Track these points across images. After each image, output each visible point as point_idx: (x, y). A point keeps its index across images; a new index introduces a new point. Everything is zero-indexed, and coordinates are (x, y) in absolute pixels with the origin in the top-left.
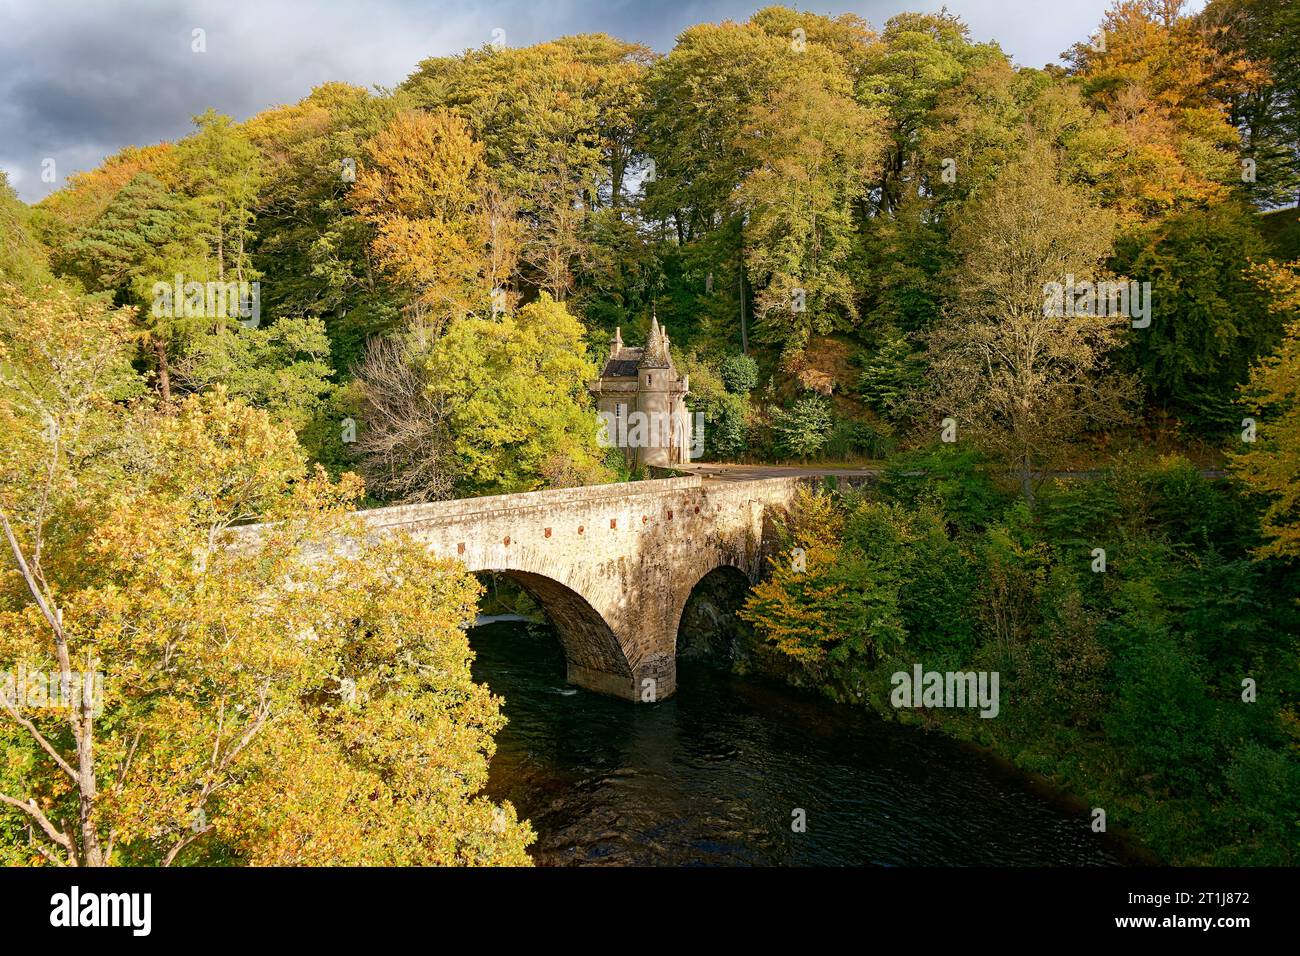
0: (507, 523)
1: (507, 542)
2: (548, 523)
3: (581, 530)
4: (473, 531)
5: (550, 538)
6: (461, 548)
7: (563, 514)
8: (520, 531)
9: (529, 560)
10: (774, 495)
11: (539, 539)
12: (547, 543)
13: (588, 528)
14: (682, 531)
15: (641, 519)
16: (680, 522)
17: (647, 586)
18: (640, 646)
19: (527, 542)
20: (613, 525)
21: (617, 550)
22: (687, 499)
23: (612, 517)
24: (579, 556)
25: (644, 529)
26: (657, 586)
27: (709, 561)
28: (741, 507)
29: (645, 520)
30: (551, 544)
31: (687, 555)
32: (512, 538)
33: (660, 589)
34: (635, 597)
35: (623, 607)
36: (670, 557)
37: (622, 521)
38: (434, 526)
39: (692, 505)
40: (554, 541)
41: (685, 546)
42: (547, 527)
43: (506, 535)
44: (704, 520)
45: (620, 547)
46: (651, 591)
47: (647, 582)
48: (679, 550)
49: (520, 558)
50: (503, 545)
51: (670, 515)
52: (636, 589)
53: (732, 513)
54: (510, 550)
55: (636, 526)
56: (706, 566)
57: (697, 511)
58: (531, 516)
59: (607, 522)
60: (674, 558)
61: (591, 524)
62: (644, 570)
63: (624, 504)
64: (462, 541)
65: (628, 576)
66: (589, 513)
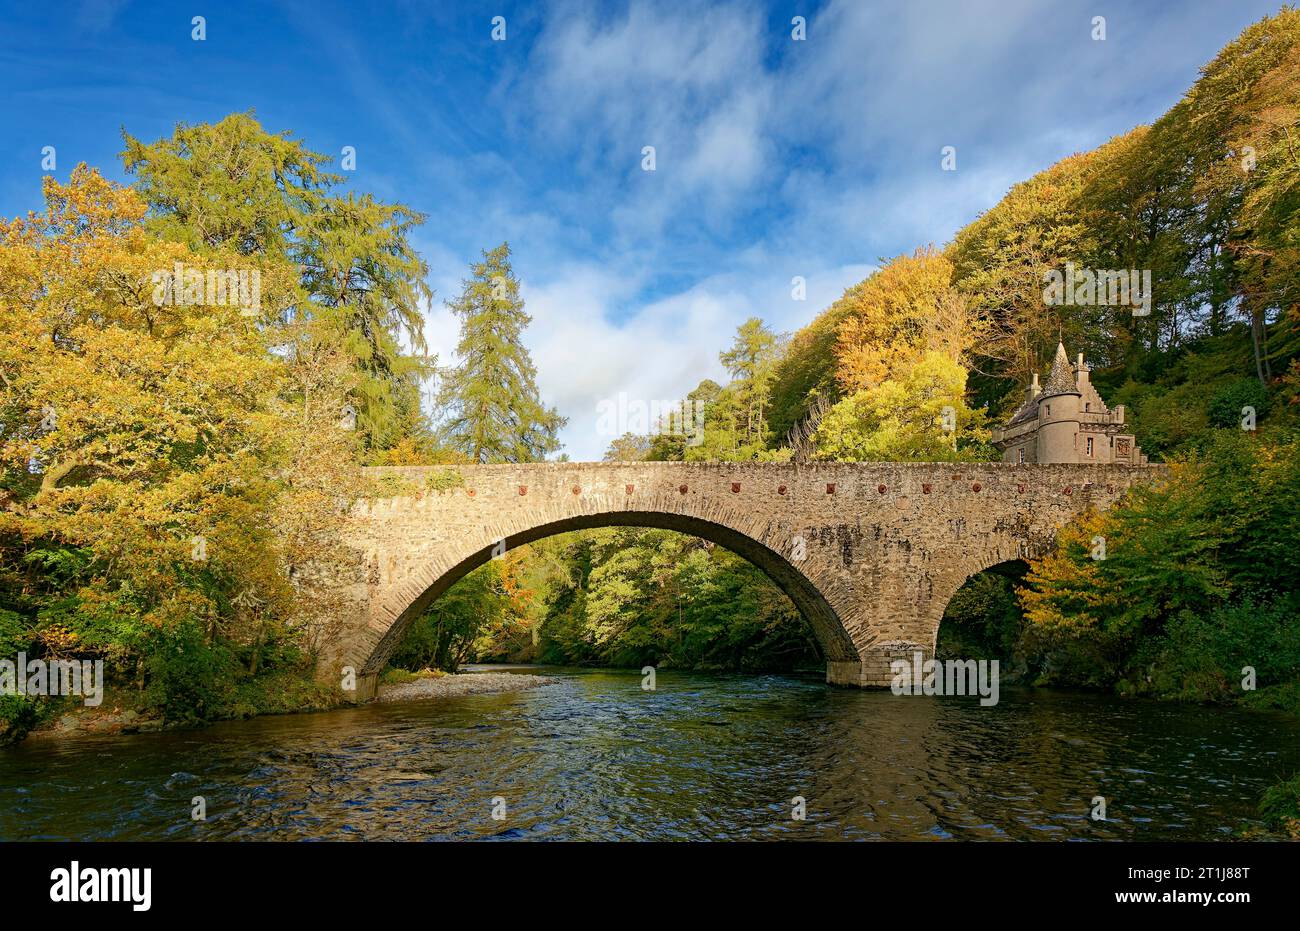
0: (684, 474)
2: (737, 477)
5: (740, 494)
6: (630, 490)
8: (700, 483)
9: (711, 510)
11: (726, 494)
12: (735, 497)
13: (793, 489)
14: (948, 509)
15: (876, 488)
16: (945, 498)
17: (886, 562)
18: (872, 627)
19: (708, 494)
20: (831, 490)
21: (836, 517)
22: (958, 474)
23: (830, 482)
24: (779, 516)
25: (881, 499)
26: (902, 565)
27: (1001, 550)
28: (1067, 492)
29: (882, 490)
30: (740, 499)
31: (958, 537)
32: (690, 487)
33: (908, 569)
34: (864, 571)
35: (845, 578)
36: (927, 535)
37: (846, 487)
38: (601, 467)
39: (967, 481)
40: (745, 497)
41: (954, 527)
42: (735, 482)
43: (683, 484)
44: (990, 501)
45: (841, 514)
46: (892, 568)
47: (886, 558)
48: (943, 530)
49: (699, 507)
50: (679, 493)
51: (927, 489)
52: (867, 562)
53: (1049, 498)
54: (688, 497)
55: (869, 495)
56: (996, 555)
57: (977, 489)
58: (715, 470)
59: (821, 486)
60: (933, 538)
61: (798, 485)
62: (880, 543)
63: (847, 468)
64: (632, 483)
65: (853, 547)
66: (796, 473)
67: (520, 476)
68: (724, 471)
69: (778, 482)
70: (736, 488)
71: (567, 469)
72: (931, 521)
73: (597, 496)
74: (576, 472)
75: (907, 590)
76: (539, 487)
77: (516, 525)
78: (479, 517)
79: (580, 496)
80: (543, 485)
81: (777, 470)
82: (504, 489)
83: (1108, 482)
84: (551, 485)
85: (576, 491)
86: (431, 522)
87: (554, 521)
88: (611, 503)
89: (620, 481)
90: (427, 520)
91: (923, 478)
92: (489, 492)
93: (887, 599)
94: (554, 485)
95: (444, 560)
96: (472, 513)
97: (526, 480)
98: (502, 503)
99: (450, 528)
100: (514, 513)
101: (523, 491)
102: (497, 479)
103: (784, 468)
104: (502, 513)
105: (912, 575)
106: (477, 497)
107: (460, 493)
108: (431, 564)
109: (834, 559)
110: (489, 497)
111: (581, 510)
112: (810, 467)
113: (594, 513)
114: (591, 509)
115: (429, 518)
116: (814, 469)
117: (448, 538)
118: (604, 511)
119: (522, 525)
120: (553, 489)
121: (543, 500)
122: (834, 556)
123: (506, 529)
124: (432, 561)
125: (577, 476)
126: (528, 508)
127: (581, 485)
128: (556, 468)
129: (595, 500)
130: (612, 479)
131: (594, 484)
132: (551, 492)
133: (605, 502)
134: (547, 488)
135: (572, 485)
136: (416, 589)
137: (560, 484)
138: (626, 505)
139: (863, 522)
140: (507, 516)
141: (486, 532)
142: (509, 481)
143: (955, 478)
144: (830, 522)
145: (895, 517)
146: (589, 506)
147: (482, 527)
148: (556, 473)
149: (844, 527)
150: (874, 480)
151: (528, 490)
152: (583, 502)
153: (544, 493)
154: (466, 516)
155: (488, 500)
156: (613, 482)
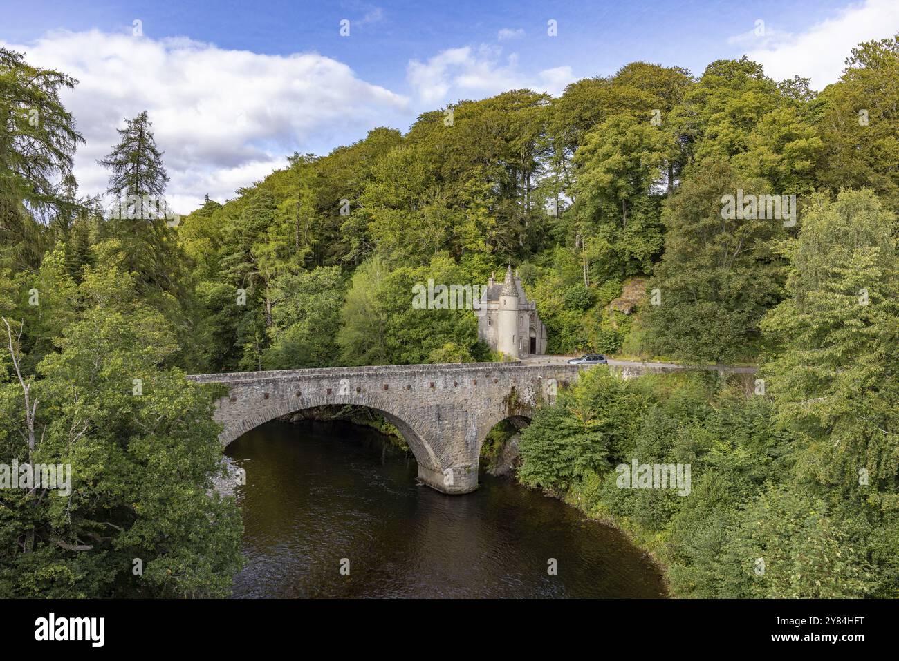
0: (359, 380)
1: (359, 390)
2: (386, 381)
3: (409, 387)
4: (337, 383)
5: (388, 391)
6: (329, 391)
7: (396, 377)
8: (367, 386)
9: (374, 401)
11: (382, 391)
12: (386, 392)
13: (414, 386)
14: (484, 393)
15: (453, 383)
16: (483, 387)
17: (457, 423)
18: (451, 457)
19: (371, 392)
20: (432, 386)
21: (434, 400)
22: (488, 374)
23: (432, 382)
24: (407, 402)
25: (455, 389)
26: (464, 423)
28: (531, 381)
29: (455, 385)
30: (389, 393)
31: (488, 407)
32: (362, 388)
34: (447, 428)
35: (438, 432)
36: (475, 407)
37: (439, 384)
38: (312, 378)
39: (492, 378)
40: (391, 392)
41: (487, 402)
42: (385, 384)
43: (359, 386)
44: (501, 387)
45: (436, 399)
46: (460, 425)
48: (482, 403)
49: (367, 400)
50: (356, 392)
51: (475, 383)
52: (448, 424)
53: (525, 384)
54: (361, 395)
55: (449, 388)
57: (496, 381)
58: (375, 377)
59: (428, 384)
60: (477, 408)
61: (416, 384)
62: (454, 413)
63: (440, 374)
64: (330, 387)
65: (443, 416)
66: (415, 378)
67: (264, 387)
68: (379, 378)
69: (406, 382)
70: (386, 387)
71: (292, 381)
72: (476, 399)
73: (311, 397)
74: (297, 382)
76: (276, 393)
77: (263, 418)
78: (239, 415)
79: (301, 397)
80: (278, 391)
81: (406, 376)
82: (254, 396)
84: (283, 391)
85: (298, 394)
87: (285, 413)
88: (318, 400)
89: (324, 387)
91: (474, 377)
92: (244, 398)
93: (458, 442)
94: (285, 391)
96: (234, 412)
97: (268, 389)
98: (253, 404)
100: (261, 411)
101: (266, 396)
102: (249, 389)
103: (409, 374)
104: (254, 411)
106: (236, 402)
107: (226, 400)
110: (245, 401)
111: (301, 406)
112: (422, 373)
113: (309, 407)
114: (308, 404)
116: (424, 374)
118: (314, 405)
119: (266, 417)
120: (284, 394)
121: (278, 401)
122: (434, 421)
125: (298, 386)
126: (270, 406)
127: (302, 391)
128: (285, 381)
129: (310, 399)
130: (319, 385)
131: (308, 389)
132: (283, 396)
133: (315, 400)
134: (281, 393)
135: (296, 391)
137: (289, 390)
138: (327, 401)
139: (447, 402)
140: (257, 413)
141: (243, 423)
142: (257, 390)
143: (486, 376)
144: (432, 404)
145: (461, 399)
146: (306, 403)
147: (241, 420)
148: (286, 384)
149: (438, 406)
150: (452, 379)
151: (270, 395)
152: (303, 401)
153: (279, 397)
154: (230, 415)
155: (244, 404)
156: (320, 387)
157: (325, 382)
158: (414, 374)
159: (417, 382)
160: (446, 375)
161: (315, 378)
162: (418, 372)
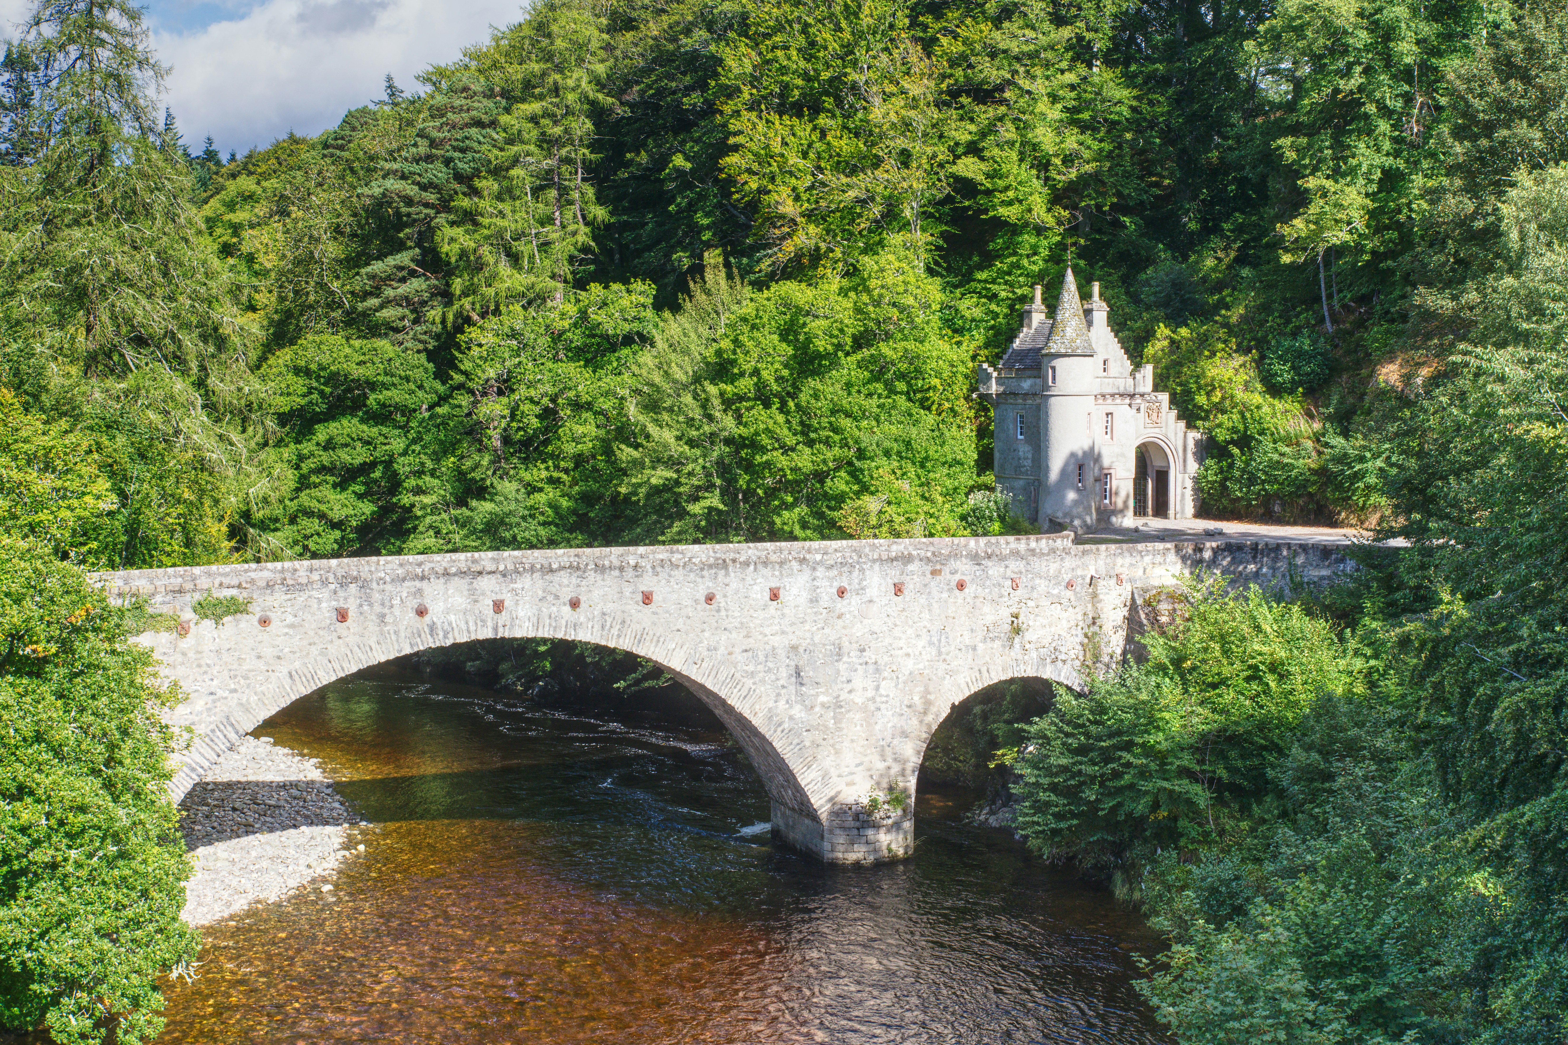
0: (574, 580)
1: (575, 604)
2: (647, 583)
3: (710, 599)
4: (518, 586)
5: (653, 607)
6: (498, 607)
7: (675, 573)
8: (596, 593)
9: (615, 631)
10: (1159, 571)
11: (634, 608)
12: (647, 609)
13: (725, 596)
14: (926, 615)
15: (835, 591)
16: (923, 600)
17: (850, 692)
18: (835, 779)
19: (609, 607)
20: (774, 596)
21: (783, 632)
22: (938, 567)
23: (773, 585)
24: (707, 634)
25: (841, 605)
26: (870, 693)
27: (991, 667)
28: (1069, 585)
29: (841, 592)
30: (654, 613)
31: (940, 653)
32: (583, 599)
33: (878, 699)
34: (823, 705)
35: (798, 716)
36: (900, 652)
37: (794, 591)
38: (455, 575)
39: (949, 576)
40: (659, 610)
41: (935, 640)
42: (645, 589)
43: (574, 595)
44: (978, 601)
45: (789, 629)
46: (858, 698)
47: (849, 687)
48: (921, 643)
49: (597, 627)
50: (567, 608)
51: (898, 590)
52: (825, 693)
53: (1048, 595)
54: (581, 615)
55: (825, 601)
56: (985, 674)
57: (961, 586)
58: (616, 573)
59: (762, 591)
60: (908, 655)
61: (730, 591)
62: (842, 666)
63: (795, 565)
64: (499, 597)
65: (808, 673)
66: (727, 574)
67: (335, 592)
68: (630, 573)
69: (704, 587)
70: (647, 599)
71: (404, 580)
72: (904, 632)
73: (452, 618)
74: (418, 584)
75: (878, 727)
76: (366, 608)
77: (337, 667)
78: (279, 658)
79: (427, 619)
80: (371, 605)
81: (702, 569)
82: (314, 614)
83: (1118, 570)
84: (383, 604)
85: (421, 612)
86: (204, 668)
87: (391, 657)
88: (472, 628)
89: (483, 594)
90: (199, 666)
91: (894, 573)
92: (290, 619)
93: (852, 741)
94: (387, 604)
95: (232, 725)
96: (268, 652)
97: (346, 599)
98: (312, 633)
99: (236, 676)
100: (332, 650)
101: (342, 616)
102: (301, 598)
103: (710, 567)
104: (315, 651)
105: (883, 706)
106: (272, 628)
107: (248, 623)
108: (213, 731)
109: (783, 691)
110: (292, 626)
111: (431, 640)
112: (747, 564)
113: (448, 643)
114: (445, 637)
115: (203, 662)
116: (752, 567)
117: (235, 691)
118: (463, 639)
119: (345, 665)
120: (386, 611)
121: (372, 627)
122: (783, 687)
123: (321, 673)
124: (213, 726)
125: (420, 591)
126: (352, 640)
127: (428, 602)
128: (388, 579)
129: (450, 624)
130: (472, 592)
131: (446, 600)
132: (383, 616)
133: (464, 627)
134: (378, 608)
135: (414, 603)
136: (193, 770)
137: (396, 602)
138: (496, 629)
139: (817, 639)
140: (322, 654)
141: (291, 676)
142: (319, 601)
143: (934, 573)
144: (776, 641)
145: (859, 630)
146: (441, 634)
147: (285, 671)
148: (388, 587)
149: (794, 648)
150: (831, 579)
151: (350, 614)
152: (432, 628)
153: (374, 617)
154: (259, 657)
155: (291, 631)
156: (474, 597)
157: (485, 583)
158: (723, 565)
159: (734, 585)
160: (814, 569)
161: (462, 573)
162: (734, 561)
